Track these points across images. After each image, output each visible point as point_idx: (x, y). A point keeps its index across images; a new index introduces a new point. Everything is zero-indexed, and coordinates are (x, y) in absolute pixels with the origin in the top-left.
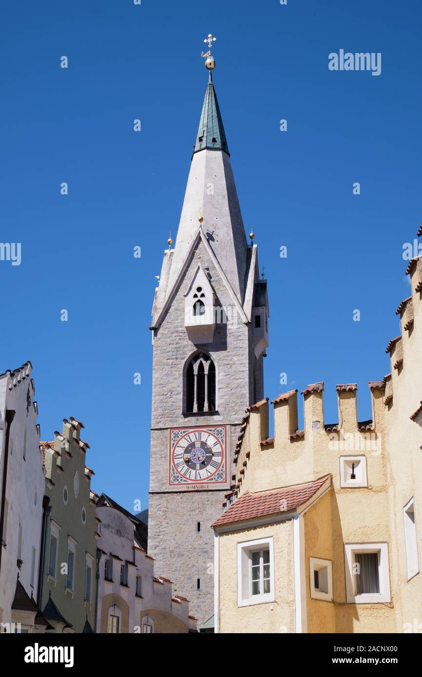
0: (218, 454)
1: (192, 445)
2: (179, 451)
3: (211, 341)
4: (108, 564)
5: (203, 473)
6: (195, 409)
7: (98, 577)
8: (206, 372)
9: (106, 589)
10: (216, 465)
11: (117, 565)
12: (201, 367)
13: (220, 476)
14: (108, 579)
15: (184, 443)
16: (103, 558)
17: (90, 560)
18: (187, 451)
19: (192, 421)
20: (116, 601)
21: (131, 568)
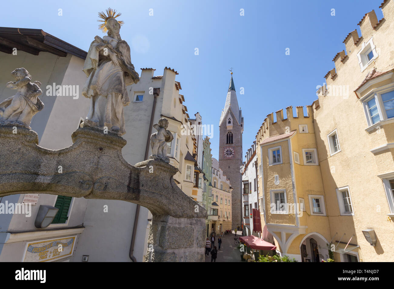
0: (233, 152)
1: (228, 150)
2: (225, 151)
3: (232, 129)
4: (214, 170)
5: (230, 156)
6: (229, 142)
7: (212, 173)
8: (231, 136)
9: (214, 176)
10: (233, 154)
11: (216, 171)
12: (230, 134)
13: (234, 157)
14: (214, 173)
15: (226, 150)
16: (213, 169)
17: (211, 168)
18: (227, 152)
19: (228, 145)
20: (216, 179)
21: (218, 172)
